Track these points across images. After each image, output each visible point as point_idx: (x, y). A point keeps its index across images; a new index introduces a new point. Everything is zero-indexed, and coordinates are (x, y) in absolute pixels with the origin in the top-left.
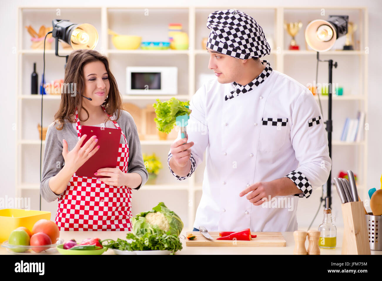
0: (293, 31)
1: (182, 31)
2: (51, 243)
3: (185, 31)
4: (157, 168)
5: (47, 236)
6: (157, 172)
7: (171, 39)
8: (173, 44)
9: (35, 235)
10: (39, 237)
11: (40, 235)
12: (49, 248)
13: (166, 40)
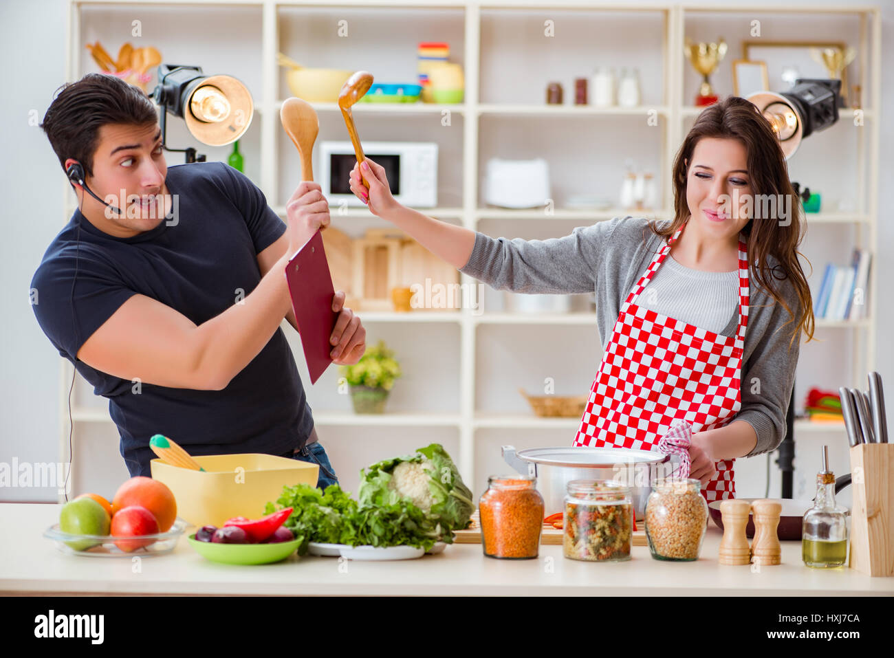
0: (705, 63)
1: (448, 60)
2: (160, 530)
3: (455, 60)
4: (389, 375)
5: (150, 514)
6: (389, 385)
7: (425, 79)
8: (428, 90)
9: (123, 511)
10: (132, 516)
11: (134, 512)
12: (154, 541)
13: (413, 80)
